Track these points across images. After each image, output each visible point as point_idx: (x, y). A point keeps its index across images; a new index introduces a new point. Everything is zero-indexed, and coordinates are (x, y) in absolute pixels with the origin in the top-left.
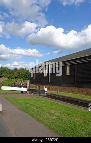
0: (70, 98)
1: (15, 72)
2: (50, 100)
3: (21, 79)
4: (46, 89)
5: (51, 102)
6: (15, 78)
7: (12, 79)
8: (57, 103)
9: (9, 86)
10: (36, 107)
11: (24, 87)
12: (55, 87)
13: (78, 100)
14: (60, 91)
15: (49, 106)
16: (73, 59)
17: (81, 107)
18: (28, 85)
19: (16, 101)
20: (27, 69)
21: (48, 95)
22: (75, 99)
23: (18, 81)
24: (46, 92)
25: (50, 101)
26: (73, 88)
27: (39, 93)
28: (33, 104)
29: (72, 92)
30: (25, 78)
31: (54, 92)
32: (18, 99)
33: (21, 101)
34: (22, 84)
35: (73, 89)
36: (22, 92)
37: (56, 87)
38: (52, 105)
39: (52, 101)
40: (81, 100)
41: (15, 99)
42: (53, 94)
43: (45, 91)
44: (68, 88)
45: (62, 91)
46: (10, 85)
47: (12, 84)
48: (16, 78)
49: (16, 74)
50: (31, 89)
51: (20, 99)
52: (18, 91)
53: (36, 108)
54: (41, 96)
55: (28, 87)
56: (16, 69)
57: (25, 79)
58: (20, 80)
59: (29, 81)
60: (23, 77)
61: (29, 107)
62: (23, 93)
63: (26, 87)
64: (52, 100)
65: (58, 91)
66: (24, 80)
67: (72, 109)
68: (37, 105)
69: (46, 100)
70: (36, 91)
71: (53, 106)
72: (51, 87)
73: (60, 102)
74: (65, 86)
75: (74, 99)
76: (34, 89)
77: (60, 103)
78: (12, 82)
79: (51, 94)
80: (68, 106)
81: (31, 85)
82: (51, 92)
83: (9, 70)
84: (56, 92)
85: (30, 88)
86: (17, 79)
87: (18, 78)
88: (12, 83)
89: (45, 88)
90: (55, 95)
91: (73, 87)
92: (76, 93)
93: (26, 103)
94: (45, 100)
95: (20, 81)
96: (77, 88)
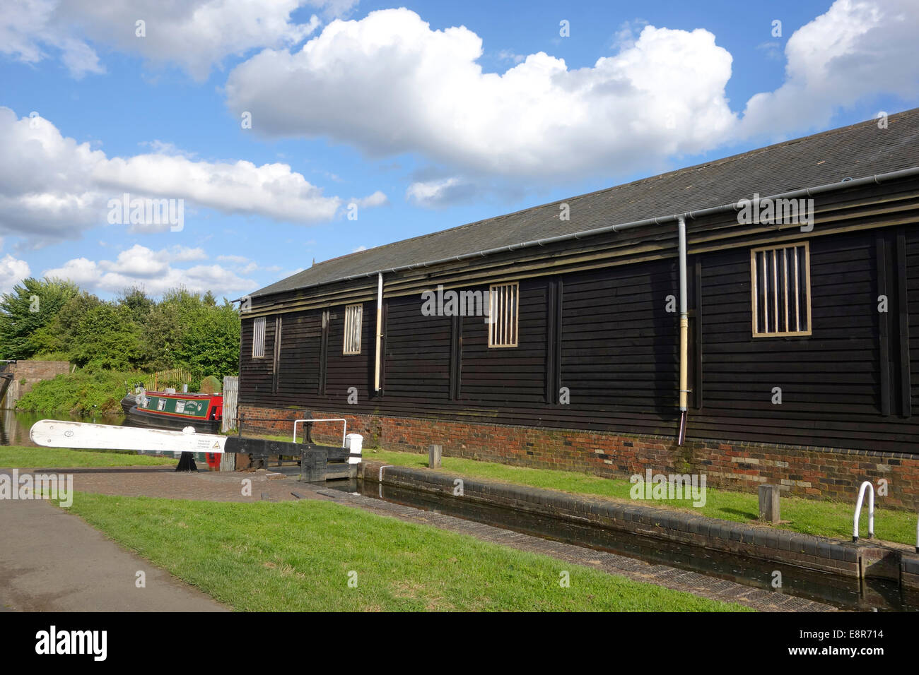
0: (513, 494)
1: (132, 324)
2: (386, 510)
3: (176, 373)
4: (355, 442)
5: (395, 524)
6: (131, 360)
7: (107, 366)
8: (432, 528)
9: (83, 416)
10: (293, 563)
11: (200, 427)
12: (418, 422)
13: (568, 505)
14: (446, 453)
15: (378, 553)
16: (539, 241)
17: (585, 550)
18: (229, 412)
19: (146, 526)
20: (220, 302)
21: (366, 480)
22: (549, 500)
23: (152, 381)
24: (352, 461)
25: (382, 517)
26: (532, 434)
27: (309, 469)
28: (267, 541)
29: (530, 455)
30: (206, 362)
31: (409, 461)
32: (163, 511)
33: (181, 524)
34: (180, 408)
35: (533, 440)
36: (187, 461)
37: (425, 426)
38: (402, 545)
39: (397, 520)
40: (582, 508)
41: (139, 514)
42: (400, 475)
43: (347, 453)
44: (500, 433)
45: (464, 455)
46: (96, 413)
47: (111, 403)
48: (137, 362)
49: (140, 332)
50: (250, 442)
51: (172, 507)
52: (152, 453)
53: (290, 571)
54: (319, 483)
55: (225, 428)
56: (136, 303)
57: (200, 368)
58: (166, 375)
59: (232, 384)
60: (187, 358)
61: (242, 561)
62: (194, 468)
63: (211, 425)
64: (398, 514)
65: (437, 450)
66: (197, 375)
67: (533, 565)
68: (296, 546)
69: (358, 511)
70: (282, 453)
71: (408, 555)
72: (387, 423)
73: (450, 527)
74: (481, 419)
75: (538, 500)
76: (272, 438)
77: (454, 533)
78: (109, 390)
79: (388, 472)
80: (507, 549)
81: (251, 412)
82: (388, 459)
83: (88, 303)
84: (425, 458)
85: (244, 436)
86: (146, 370)
87: (151, 365)
88: (104, 398)
89: (350, 430)
90: (419, 478)
91: (532, 423)
92: (553, 467)
93: (220, 534)
94: (350, 516)
95: (170, 385)
96: (557, 433)
